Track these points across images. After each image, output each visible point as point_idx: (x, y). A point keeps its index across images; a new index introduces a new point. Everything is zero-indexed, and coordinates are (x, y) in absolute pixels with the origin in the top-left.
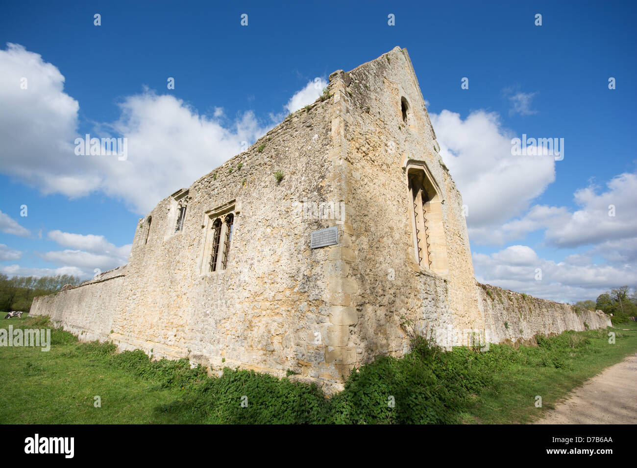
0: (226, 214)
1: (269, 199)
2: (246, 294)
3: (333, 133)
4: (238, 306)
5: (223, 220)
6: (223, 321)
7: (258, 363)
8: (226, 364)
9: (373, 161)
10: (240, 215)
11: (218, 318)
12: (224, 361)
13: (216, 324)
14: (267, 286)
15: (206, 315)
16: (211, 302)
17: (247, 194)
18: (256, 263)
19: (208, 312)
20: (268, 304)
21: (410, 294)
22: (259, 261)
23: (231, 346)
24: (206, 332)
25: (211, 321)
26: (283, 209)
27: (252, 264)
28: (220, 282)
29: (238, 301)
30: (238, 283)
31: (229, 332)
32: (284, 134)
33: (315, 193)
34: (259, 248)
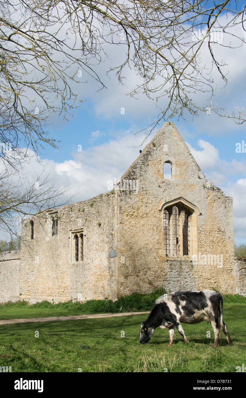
0: (80, 233)
1: (96, 233)
2: (91, 273)
3: (115, 212)
4: (89, 277)
5: (79, 235)
6: (84, 284)
7: (97, 297)
8: (87, 300)
9: (137, 216)
10: (86, 237)
11: (82, 283)
12: (86, 298)
13: (81, 285)
14: (98, 270)
15: (77, 282)
16: (78, 276)
17: (88, 227)
18: (94, 260)
19: (77, 280)
20: (99, 276)
21: (157, 270)
22: (95, 260)
23: (88, 293)
24: (78, 289)
25: (79, 284)
26: (102, 239)
27: (92, 261)
28: (81, 267)
29: (89, 275)
30: (88, 268)
31: (87, 288)
32: (100, 202)
33: (111, 236)
34: (94, 254)
